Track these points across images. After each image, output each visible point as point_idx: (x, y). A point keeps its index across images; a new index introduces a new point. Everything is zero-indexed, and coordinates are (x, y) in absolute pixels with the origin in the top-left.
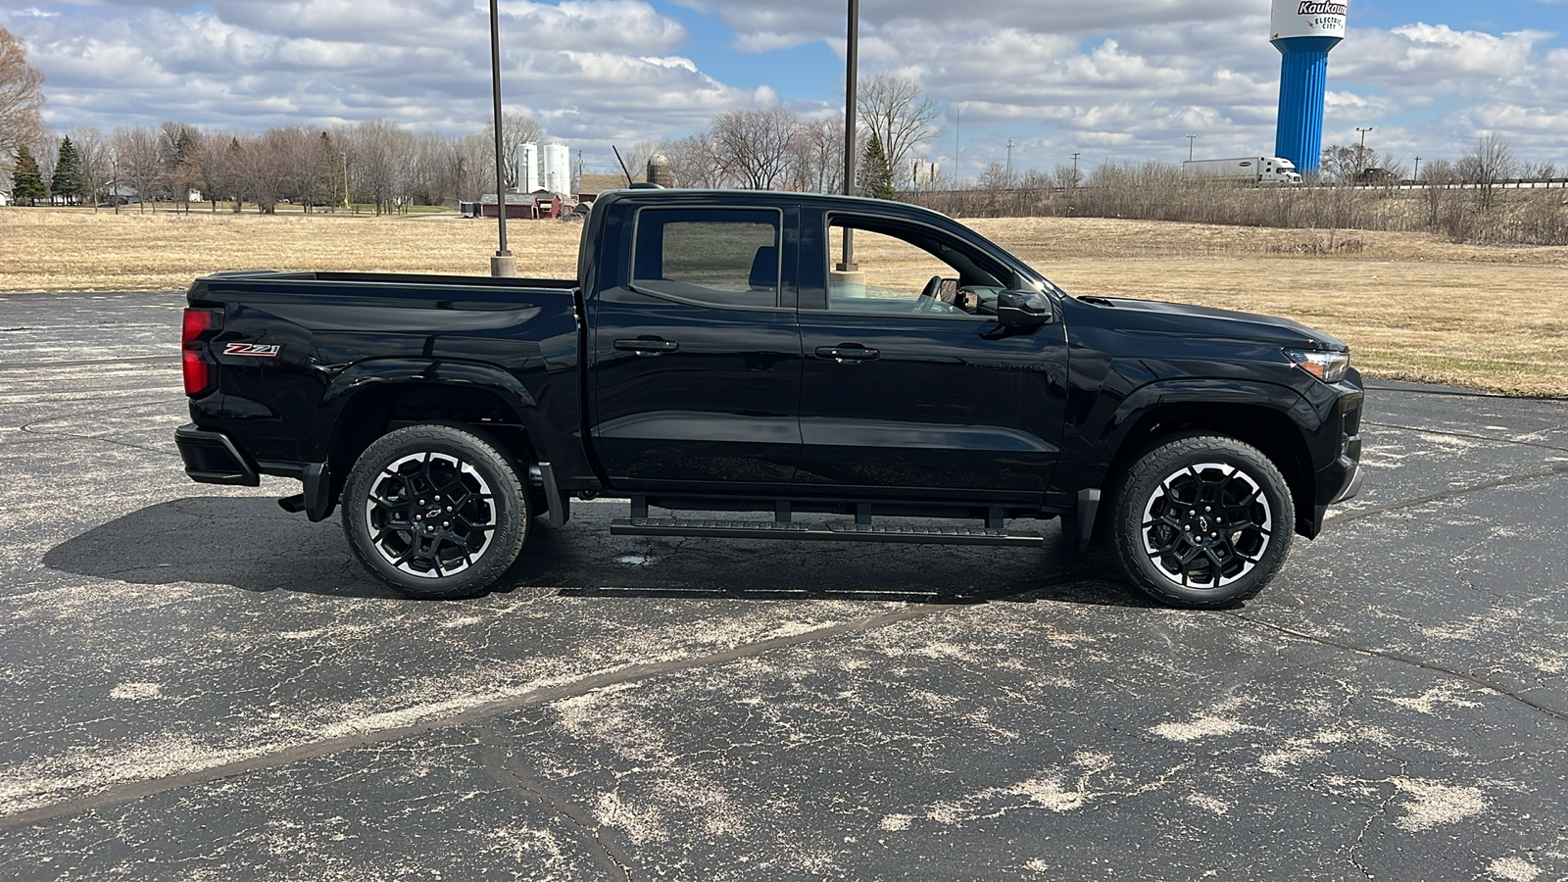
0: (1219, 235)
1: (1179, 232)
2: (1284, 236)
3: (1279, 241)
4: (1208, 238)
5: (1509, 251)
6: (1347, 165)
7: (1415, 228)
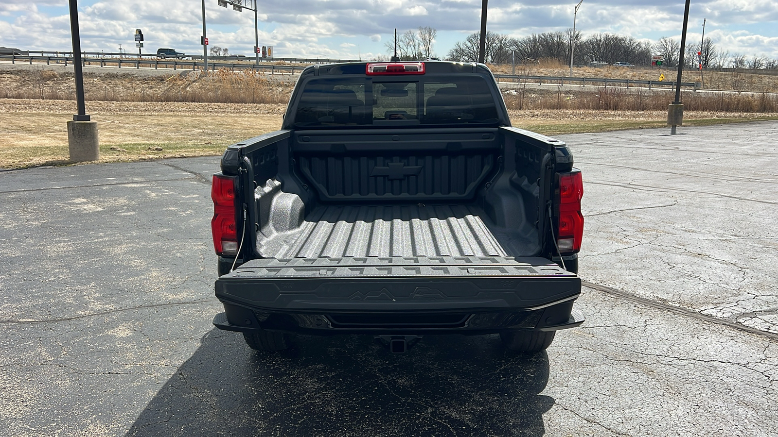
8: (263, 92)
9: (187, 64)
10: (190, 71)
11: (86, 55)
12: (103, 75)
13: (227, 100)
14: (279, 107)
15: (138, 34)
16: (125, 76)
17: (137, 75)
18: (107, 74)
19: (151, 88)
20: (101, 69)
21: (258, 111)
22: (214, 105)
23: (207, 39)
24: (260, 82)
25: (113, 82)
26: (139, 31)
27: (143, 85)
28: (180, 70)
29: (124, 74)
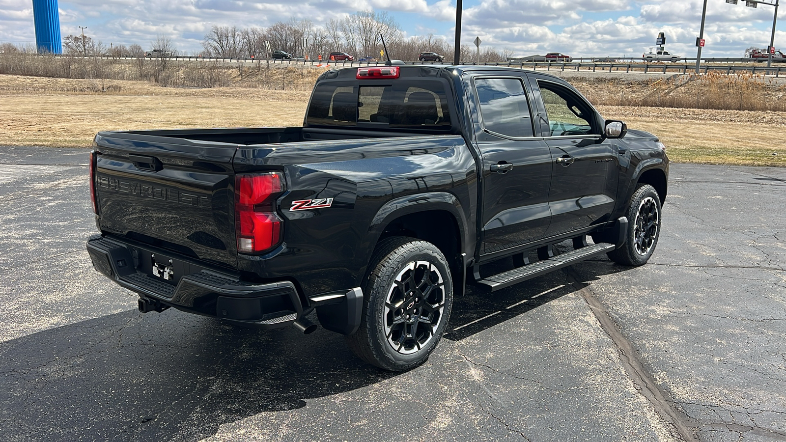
0: (36, 82)
1: (11, 80)
2: (75, 83)
3: (73, 85)
4: (30, 84)
5: (191, 90)
6: (79, 46)
7: (135, 79)
8: (757, 98)
9: (679, 67)
10: (680, 75)
11: (582, 60)
12: (592, 79)
13: (708, 105)
14: (765, 115)
15: (660, 37)
16: (612, 80)
17: (624, 80)
18: (596, 78)
19: (634, 92)
20: (592, 74)
21: (738, 119)
22: (689, 111)
23: (704, 40)
24: (756, 86)
25: (599, 86)
26: (662, 35)
27: (627, 89)
28: (669, 74)
29: (612, 79)
